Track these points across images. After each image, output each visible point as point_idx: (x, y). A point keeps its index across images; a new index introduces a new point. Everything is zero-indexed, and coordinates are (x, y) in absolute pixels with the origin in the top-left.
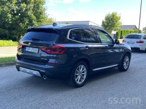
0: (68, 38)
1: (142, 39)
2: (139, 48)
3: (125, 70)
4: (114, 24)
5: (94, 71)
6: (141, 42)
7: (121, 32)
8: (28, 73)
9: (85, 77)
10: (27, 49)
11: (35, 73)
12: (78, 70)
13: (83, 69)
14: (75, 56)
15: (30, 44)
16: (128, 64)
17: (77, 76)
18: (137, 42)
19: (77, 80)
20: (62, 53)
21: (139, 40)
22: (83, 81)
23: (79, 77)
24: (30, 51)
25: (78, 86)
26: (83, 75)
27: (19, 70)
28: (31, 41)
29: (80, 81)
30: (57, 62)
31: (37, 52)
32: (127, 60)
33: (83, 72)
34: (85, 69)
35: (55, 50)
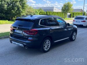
0: (39, 24)
1: (85, 20)
2: (83, 25)
3: (74, 40)
4: (69, 9)
5: (54, 43)
6: (84, 21)
7: (73, 13)
8: (17, 45)
9: (49, 46)
10: (16, 31)
11: (21, 45)
12: (45, 42)
13: (48, 42)
14: (44, 35)
15: (17, 28)
16: (75, 37)
17: (45, 46)
18: (82, 21)
19: (45, 49)
20: (36, 34)
21: (83, 20)
22: (48, 48)
23: (46, 47)
24: (17, 32)
25: (45, 52)
26: (48, 45)
27: (11, 43)
28: (18, 26)
29: (47, 48)
30: (33, 39)
31: (21, 33)
32: (75, 34)
33: (49, 44)
34: (49, 42)
35: (32, 32)
